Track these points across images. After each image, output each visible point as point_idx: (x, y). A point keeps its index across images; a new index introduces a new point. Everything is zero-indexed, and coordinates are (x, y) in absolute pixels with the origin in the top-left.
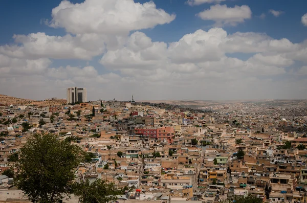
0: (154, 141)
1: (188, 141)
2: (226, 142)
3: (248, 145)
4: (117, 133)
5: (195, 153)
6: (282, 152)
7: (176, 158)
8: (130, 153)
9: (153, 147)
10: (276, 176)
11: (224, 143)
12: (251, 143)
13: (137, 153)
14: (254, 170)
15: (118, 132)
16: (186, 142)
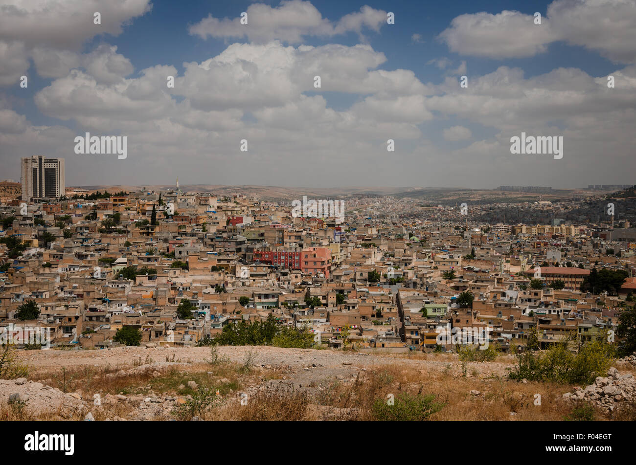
0: (299, 276)
1: (361, 275)
2: (430, 277)
3: (471, 283)
4: (219, 260)
5: (383, 298)
6: (536, 294)
7: (353, 307)
8: (263, 300)
9: (300, 287)
10: (547, 338)
11: (427, 278)
12: (475, 279)
13: (275, 300)
14: (499, 327)
15: (221, 257)
16: (358, 277)
